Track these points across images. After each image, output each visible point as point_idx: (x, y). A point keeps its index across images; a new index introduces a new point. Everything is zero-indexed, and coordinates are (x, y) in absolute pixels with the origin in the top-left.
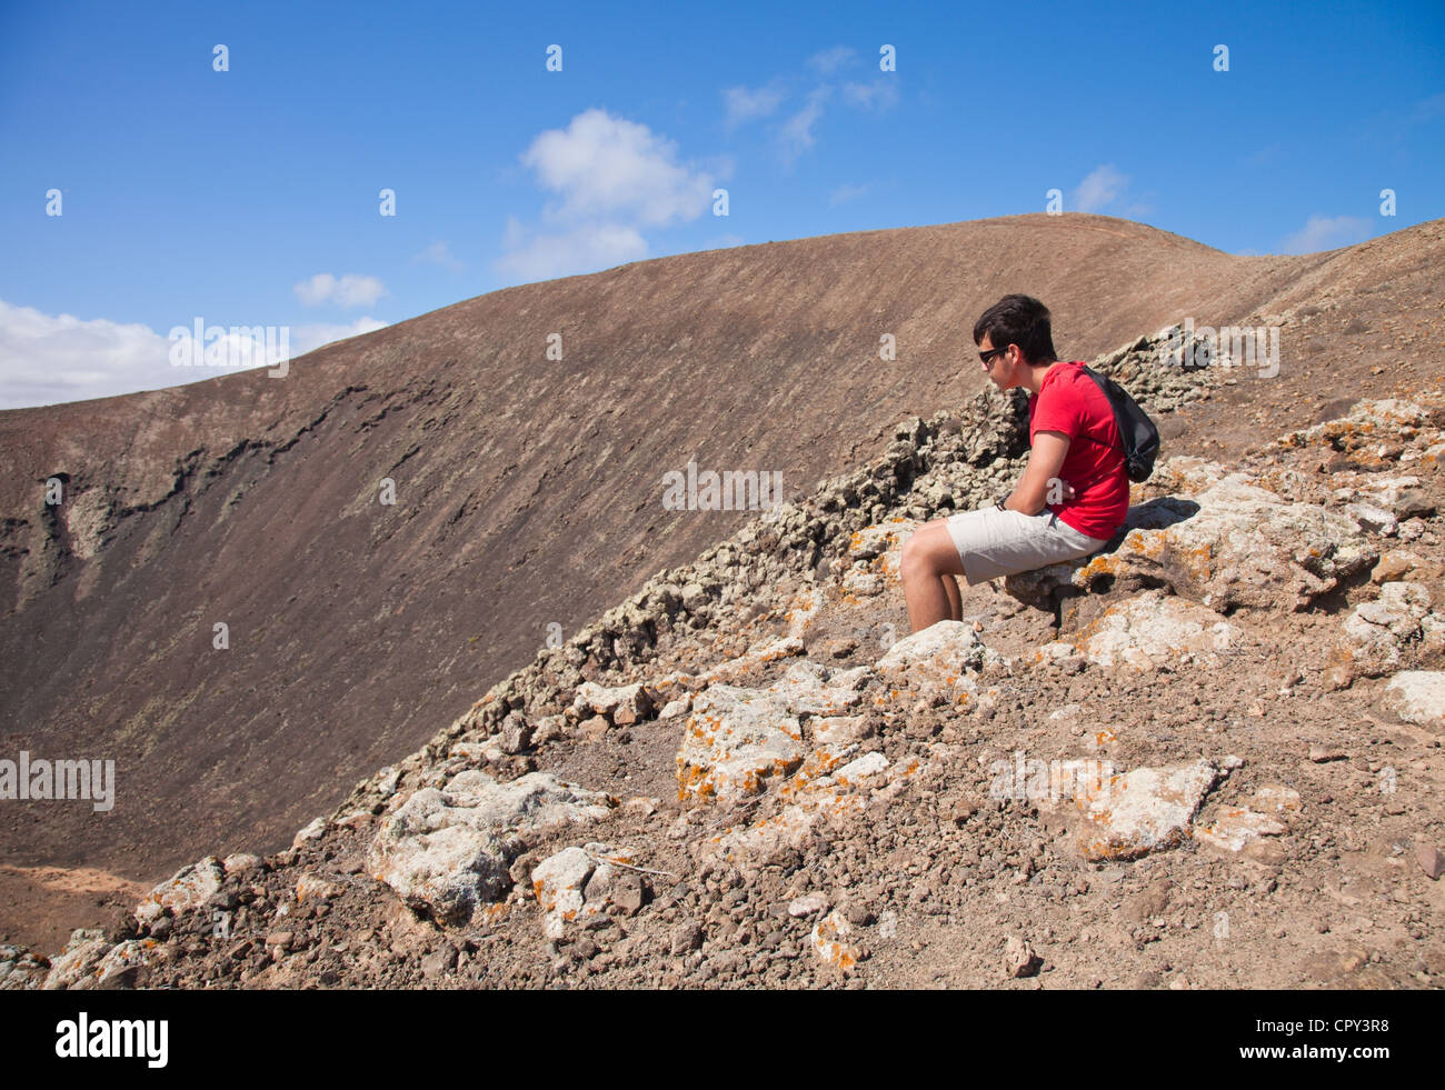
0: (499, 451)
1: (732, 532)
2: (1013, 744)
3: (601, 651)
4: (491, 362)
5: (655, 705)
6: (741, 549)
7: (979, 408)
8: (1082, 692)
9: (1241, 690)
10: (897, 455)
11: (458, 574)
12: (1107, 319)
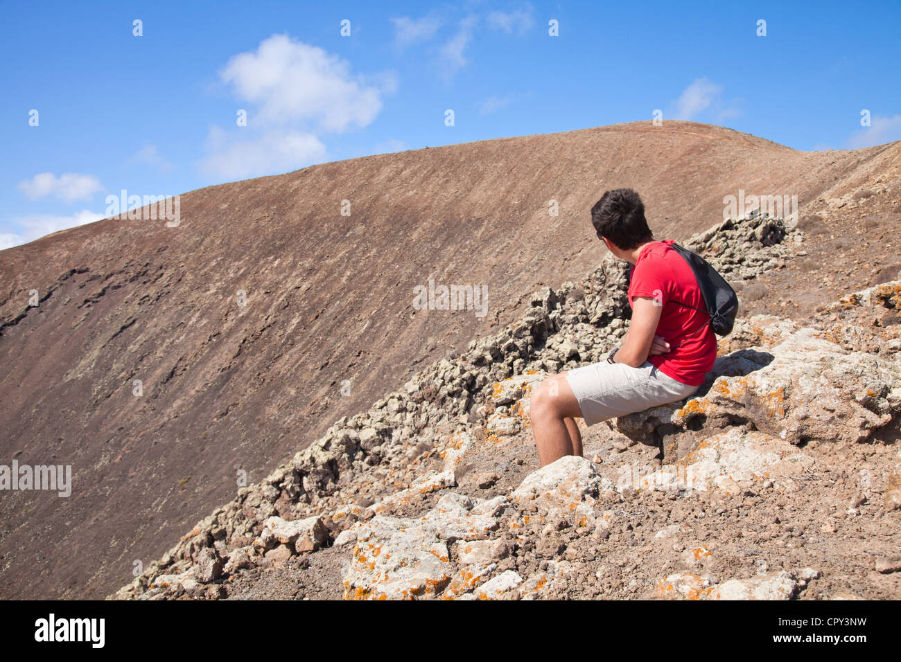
0: (204, 321)
1: (400, 384)
2: (625, 560)
3: (292, 487)
4: (197, 248)
5: (331, 534)
6: (408, 398)
7: (597, 279)
8: (682, 514)
9: (815, 511)
10: (533, 318)
11: (170, 426)
12: (699, 205)
